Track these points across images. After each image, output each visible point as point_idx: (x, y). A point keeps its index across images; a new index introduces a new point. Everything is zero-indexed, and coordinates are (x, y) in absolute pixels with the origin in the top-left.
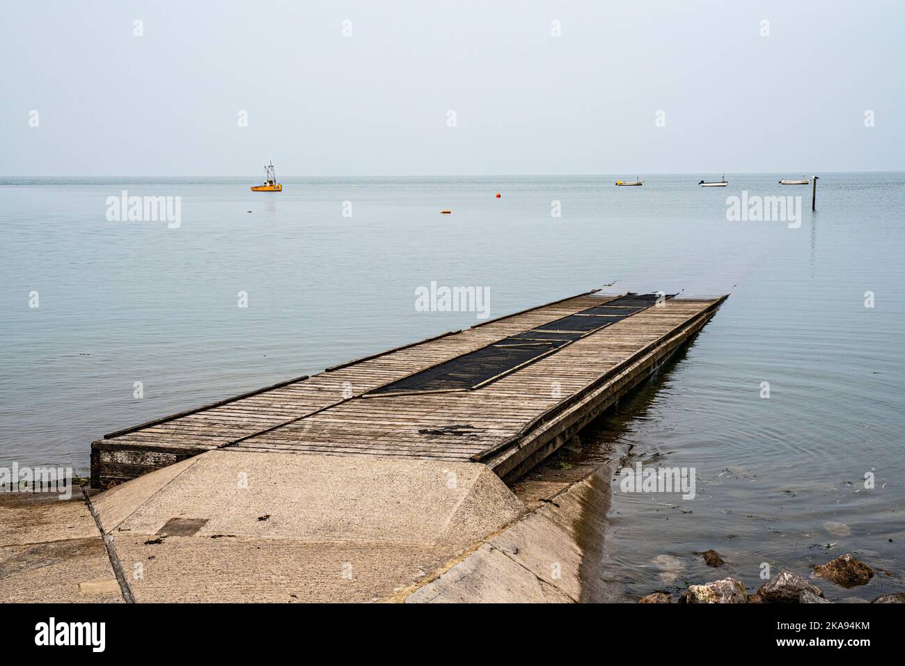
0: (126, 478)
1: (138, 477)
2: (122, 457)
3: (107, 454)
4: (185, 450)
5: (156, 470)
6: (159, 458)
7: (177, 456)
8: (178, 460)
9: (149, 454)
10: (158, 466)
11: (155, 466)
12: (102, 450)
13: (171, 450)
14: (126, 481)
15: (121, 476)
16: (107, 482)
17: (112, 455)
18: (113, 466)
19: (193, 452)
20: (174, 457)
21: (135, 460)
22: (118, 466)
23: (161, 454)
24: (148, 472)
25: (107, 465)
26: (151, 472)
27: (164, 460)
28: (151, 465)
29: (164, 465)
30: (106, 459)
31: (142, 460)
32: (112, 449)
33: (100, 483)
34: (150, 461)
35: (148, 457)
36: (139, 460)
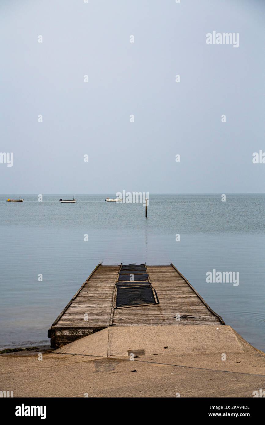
0: (68, 342)
1: (74, 341)
2: (66, 333)
3: (59, 332)
4: (97, 328)
5: (83, 337)
6: (85, 332)
7: (93, 330)
8: (94, 332)
9: (80, 330)
10: (84, 335)
11: (83, 335)
12: (57, 330)
13: (90, 328)
14: (68, 343)
15: (66, 341)
16: (59, 344)
17: (62, 332)
18: (62, 337)
19: (100, 328)
20: (92, 331)
21: (73, 333)
22: (65, 337)
23: (85, 330)
24: (79, 339)
25: (59, 337)
26: (81, 338)
27: (87, 332)
28: (81, 335)
29: (87, 335)
30: (59, 334)
31: (76, 333)
32: (61, 329)
33: (56, 345)
34: (80, 333)
35: (79, 332)
36: (75, 333)
